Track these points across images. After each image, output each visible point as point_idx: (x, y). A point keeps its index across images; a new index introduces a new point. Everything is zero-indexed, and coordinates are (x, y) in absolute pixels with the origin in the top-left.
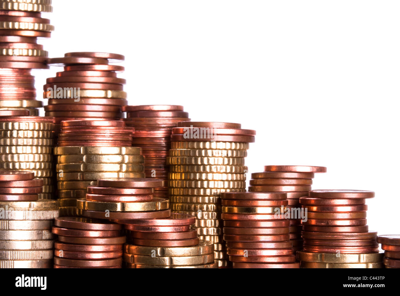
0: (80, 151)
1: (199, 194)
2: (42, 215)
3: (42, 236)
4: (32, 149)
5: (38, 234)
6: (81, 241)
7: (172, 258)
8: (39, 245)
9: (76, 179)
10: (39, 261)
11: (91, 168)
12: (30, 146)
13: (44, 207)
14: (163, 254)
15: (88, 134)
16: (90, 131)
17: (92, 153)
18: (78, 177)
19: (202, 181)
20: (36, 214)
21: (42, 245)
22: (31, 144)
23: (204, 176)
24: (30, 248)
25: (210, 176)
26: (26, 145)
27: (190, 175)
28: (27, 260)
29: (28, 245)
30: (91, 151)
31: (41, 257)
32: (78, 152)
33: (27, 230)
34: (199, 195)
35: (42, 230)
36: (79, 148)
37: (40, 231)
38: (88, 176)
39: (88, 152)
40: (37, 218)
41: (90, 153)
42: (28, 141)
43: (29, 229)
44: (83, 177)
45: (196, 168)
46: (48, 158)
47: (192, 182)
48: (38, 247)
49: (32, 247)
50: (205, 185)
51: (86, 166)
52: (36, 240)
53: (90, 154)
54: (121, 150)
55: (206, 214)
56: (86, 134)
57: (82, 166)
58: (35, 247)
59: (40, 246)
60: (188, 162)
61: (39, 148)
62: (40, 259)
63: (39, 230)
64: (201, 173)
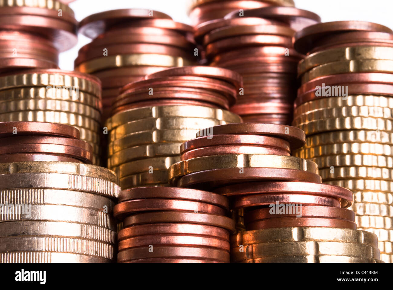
0: (151, 114)
1: (348, 176)
2: (97, 185)
3: (98, 220)
4: (68, 117)
5: (91, 215)
6: (166, 216)
7: (318, 242)
8: (92, 231)
9: (142, 155)
10: (91, 257)
11: (170, 136)
12: (66, 112)
13: (99, 174)
14: (302, 237)
15: (162, 89)
16: (168, 84)
17: (171, 114)
18: (145, 152)
19: (352, 155)
20: (88, 182)
21: (97, 233)
22: (67, 109)
23: (355, 148)
24: (78, 235)
25: (365, 148)
26: (60, 111)
27: (332, 148)
28: (73, 253)
29: (76, 230)
30: (169, 111)
31: (96, 252)
32: (148, 115)
33: (74, 206)
34: (347, 178)
35: (97, 210)
36: (149, 109)
37: (94, 211)
38: (163, 149)
39: (165, 113)
40: (90, 187)
41: (167, 115)
42: (63, 105)
43: (77, 205)
44: (154, 152)
45: (341, 136)
46: (93, 137)
47: (335, 158)
48: (91, 235)
49: (82, 234)
50: (358, 162)
51: (161, 134)
52: (88, 224)
53: (167, 117)
54: (215, 114)
55: (360, 207)
56: (160, 89)
57: (154, 134)
58: (87, 234)
59: (94, 235)
60: (330, 126)
61: (80, 118)
62: (94, 254)
63: (93, 209)
64: (350, 143)
